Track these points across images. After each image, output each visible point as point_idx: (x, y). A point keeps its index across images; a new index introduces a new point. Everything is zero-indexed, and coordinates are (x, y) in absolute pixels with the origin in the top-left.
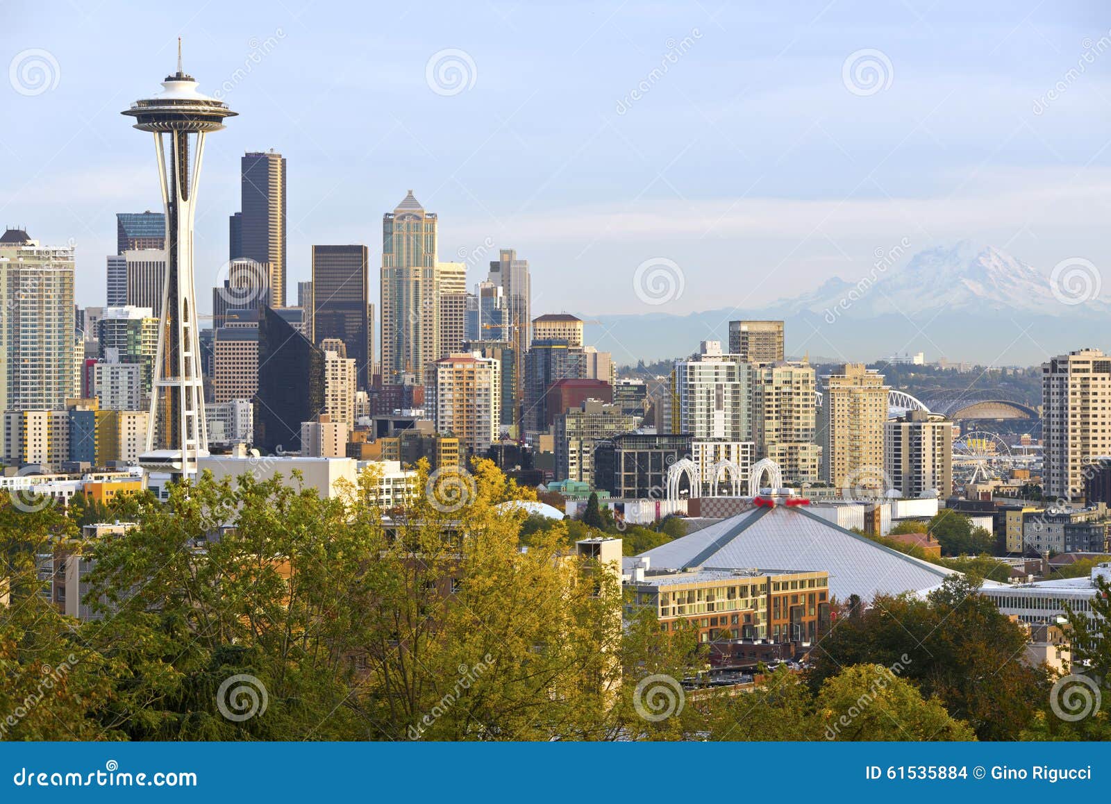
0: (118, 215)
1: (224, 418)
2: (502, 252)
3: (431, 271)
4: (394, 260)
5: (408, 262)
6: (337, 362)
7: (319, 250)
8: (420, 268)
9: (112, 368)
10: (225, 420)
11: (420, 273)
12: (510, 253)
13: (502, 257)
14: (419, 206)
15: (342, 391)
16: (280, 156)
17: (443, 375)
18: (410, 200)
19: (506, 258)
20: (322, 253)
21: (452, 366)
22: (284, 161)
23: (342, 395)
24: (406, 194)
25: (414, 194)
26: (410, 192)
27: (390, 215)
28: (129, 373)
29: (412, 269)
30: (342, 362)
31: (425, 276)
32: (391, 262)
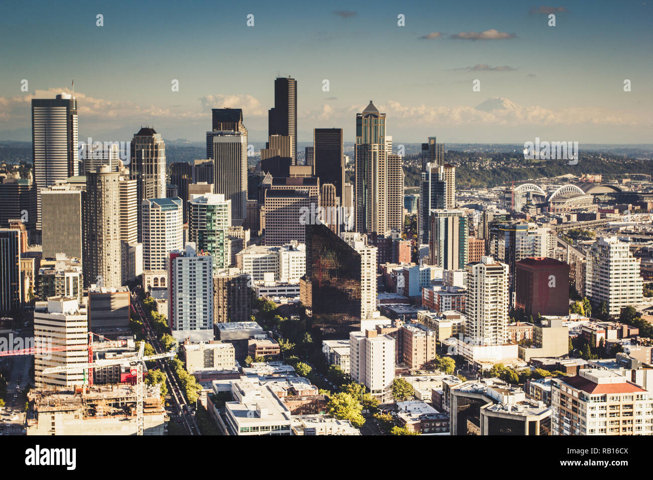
0: (213, 110)
1: (273, 270)
2: (430, 139)
3: (383, 146)
4: (363, 139)
5: (371, 141)
6: (363, 251)
7: (318, 131)
8: (377, 145)
9: (191, 261)
10: (274, 272)
11: (377, 148)
12: (434, 139)
13: (430, 142)
14: (377, 110)
15: (368, 273)
16: (294, 79)
17: (593, 412)
18: (371, 106)
19: (432, 143)
20: (320, 133)
21: (604, 398)
22: (296, 82)
23: (368, 276)
24: (369, 103)
25: (373, 103)
26: (371, 102)
27: (360, 114)
28: (204, 264)
29: (373, 145)
30: (368, 251)
31: (380, 149)
32: (361, 140)
